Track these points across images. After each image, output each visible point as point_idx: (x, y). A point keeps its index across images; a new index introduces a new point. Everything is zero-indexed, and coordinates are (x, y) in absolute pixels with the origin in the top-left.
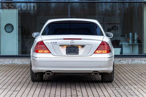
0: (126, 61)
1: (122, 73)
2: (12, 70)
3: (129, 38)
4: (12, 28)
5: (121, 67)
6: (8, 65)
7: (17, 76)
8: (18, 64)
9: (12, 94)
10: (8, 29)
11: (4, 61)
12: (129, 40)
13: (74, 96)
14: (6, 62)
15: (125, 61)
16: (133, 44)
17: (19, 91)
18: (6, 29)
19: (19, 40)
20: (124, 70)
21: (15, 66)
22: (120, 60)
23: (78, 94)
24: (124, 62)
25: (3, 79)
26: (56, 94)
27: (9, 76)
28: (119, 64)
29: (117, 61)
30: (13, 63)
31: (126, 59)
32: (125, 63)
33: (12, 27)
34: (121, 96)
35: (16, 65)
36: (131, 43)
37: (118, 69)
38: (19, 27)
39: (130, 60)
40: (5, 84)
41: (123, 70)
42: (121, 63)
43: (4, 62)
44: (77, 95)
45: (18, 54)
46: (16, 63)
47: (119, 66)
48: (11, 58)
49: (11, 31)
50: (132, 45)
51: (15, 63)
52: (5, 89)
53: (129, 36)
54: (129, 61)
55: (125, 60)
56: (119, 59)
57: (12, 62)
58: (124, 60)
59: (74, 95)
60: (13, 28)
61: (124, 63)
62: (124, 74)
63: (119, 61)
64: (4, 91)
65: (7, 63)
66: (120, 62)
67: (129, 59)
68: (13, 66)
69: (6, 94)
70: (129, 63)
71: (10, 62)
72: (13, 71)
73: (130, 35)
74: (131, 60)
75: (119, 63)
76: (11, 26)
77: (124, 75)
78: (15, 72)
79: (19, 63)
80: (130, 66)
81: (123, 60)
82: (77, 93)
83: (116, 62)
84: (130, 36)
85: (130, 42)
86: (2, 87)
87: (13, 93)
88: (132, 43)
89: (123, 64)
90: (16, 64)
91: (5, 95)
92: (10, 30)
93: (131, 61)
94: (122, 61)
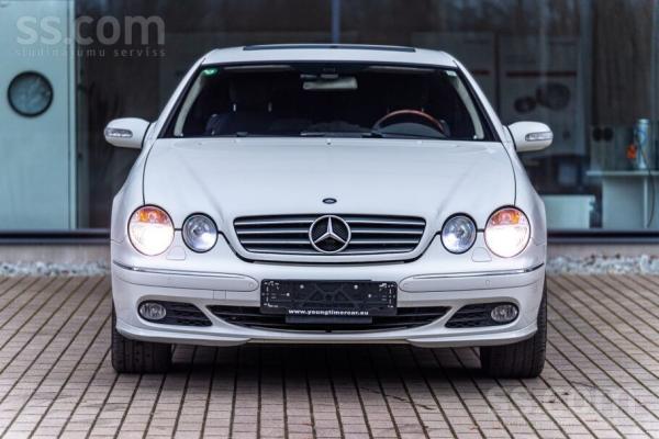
0: (622, 260)
1: (620, 318)
2: (64, 302)
3: (636, 143)
4: (43, 94)
5: (608, 291)
6: (38, 280)
7: (96, 336)
8: (85, 274)
9: (95, 421)
10: (23, 97)
11: (10, 262)
12: (637, 155)
13: (409, 429)
14: (19, 263)
15: (616, 260)
16: (654, 173)
17: (128, 409)
18: (13, 98)
19: (79, 156)
20: (627, 303)
21: (75, 284)
22: (593, 257)
23: (426, 424)
24: (613, 266)
25: (31, 347)
26: (317, 423)
27: (59, 331)
28: (594, 276)
29: (578, 262)
30: (57, 272)
31: (623, 250)
32: (623, 272)
33: (42, 89)
34: (645, 431)
35: (77, 278)
36: (646, 173)
37: (598, 301)
38: (79, 87)
39: (640, 256)
40: (50, 371)
41: (623, 306)
42: (599, 271)
43: (10, 266)
44: (424, 428)
45: (73, 228)
46: (74, 272)
47: (596, 288)
48: (41, 244)
49: (39, 109)
50: (651, 179)
51: (66, 272)
52: (56, 398)
53: (637, 137)
54: (637, 259)
55: (618, 257)
56: (588, 251)
57: (48, 264)
58: (612, 258)
59: (407, 425)
60: (49, 93)
61: (616, 272)
62: (632, 327)
63: (586, 259)
64: (53, 408)
65: (25, 270)
66: (591, 263)
67: (636, 250)
68: (65, 285)
69: (66, 424)
70: (639, 268)
71: (40, 264)
72: (68, 309)
73: (638, 130)
74: (645, 257)
75: (591, 270)
76: (38, 81)
77: (631, 330)
78: (80, 317)
79: (87, 271)
80: (652, 286)
81: (605, 258)
82: (423, 417)
83: (572, 265)
84: (642, 137)
85: (643, 166)
86: (35, 386)
87: (98, 415)
88: (649, 169)
89: (612, 277)
90: (71, 274)
91: (64, 428)
92: (35, 103)
93: (650, 262)
94: (604, 263)
